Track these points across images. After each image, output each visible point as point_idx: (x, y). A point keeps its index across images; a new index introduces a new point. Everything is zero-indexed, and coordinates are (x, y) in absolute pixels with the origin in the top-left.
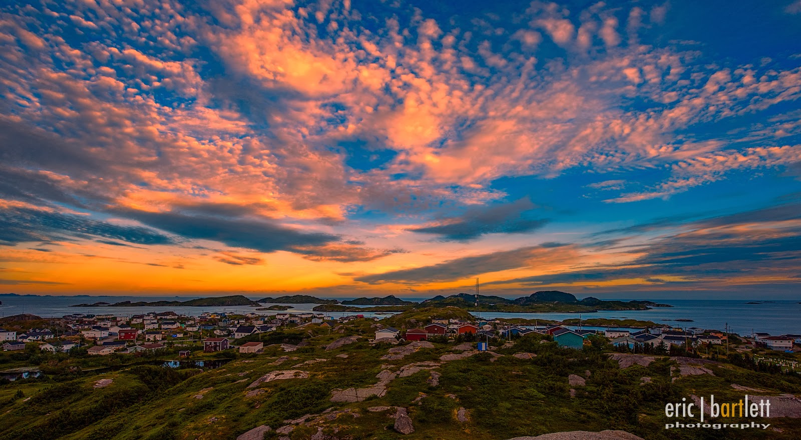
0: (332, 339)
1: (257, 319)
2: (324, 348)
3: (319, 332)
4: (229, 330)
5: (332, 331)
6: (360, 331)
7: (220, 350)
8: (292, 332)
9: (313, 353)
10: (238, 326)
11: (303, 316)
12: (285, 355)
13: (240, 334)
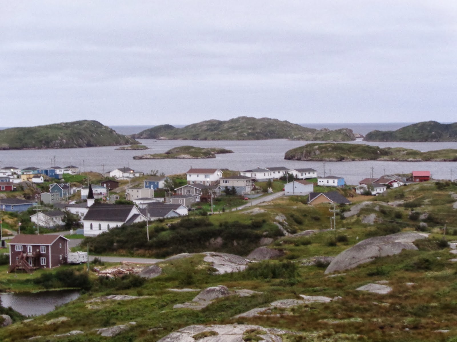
0: (343, 240)
1: (136, 183)
2: (322, 266)
3: (306, 221)
4: (68, 213)
5: (343, 218)
6: (422, 217)
7: (47, 266)
8: (231, 220)
9: (293, 280)
10: (90, 202)
11: (260, 176)
12: (215, 283)
13: (96, 224)
